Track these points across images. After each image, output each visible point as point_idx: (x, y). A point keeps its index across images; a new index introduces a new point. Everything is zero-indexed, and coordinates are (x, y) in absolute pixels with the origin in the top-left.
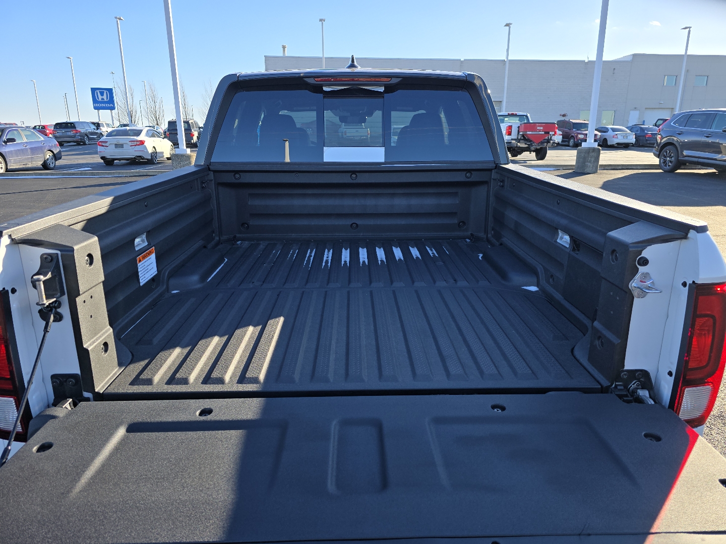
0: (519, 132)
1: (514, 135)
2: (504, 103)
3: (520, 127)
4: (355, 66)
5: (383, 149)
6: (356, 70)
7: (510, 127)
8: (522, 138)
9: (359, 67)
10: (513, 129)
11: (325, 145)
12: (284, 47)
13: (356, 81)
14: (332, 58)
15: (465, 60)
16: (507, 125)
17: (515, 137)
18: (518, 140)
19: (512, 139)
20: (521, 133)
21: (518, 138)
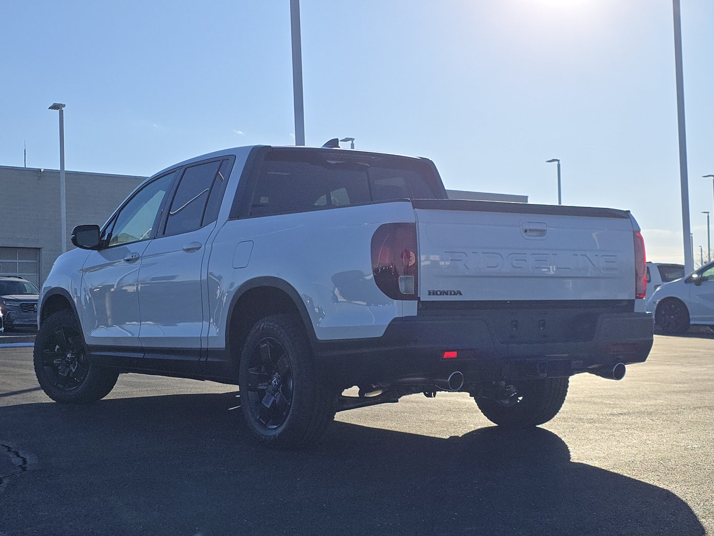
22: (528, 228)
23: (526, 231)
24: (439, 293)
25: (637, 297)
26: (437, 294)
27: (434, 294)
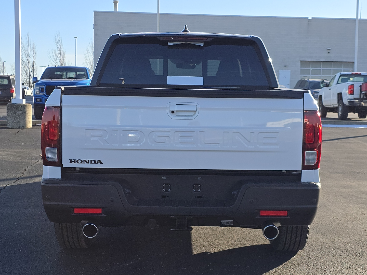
0: (361, 91)
1: (357, 94)
2: (356, 64)
3: (362, 86)
4: (187, 31)
5: (203, 77)
6: (188, 33)
7: (352, 86)
8: (365, 97)
9: (189, 32)
10: (355, 88)
11: (168, 75)
12: (115, 3)
13: (188, 39)
14: (167, 14)
15: (313, 18)
16: (349, 85)
17: (358, 96)
18: (361, 100)
19: (355, 99)
20: (364, 92)
21: (360, 97)
22: (174, 110)
23: (173, 112)
24: (79, 162)
25: (305, 167)
26: (78, 163)
27: (75, 162)
